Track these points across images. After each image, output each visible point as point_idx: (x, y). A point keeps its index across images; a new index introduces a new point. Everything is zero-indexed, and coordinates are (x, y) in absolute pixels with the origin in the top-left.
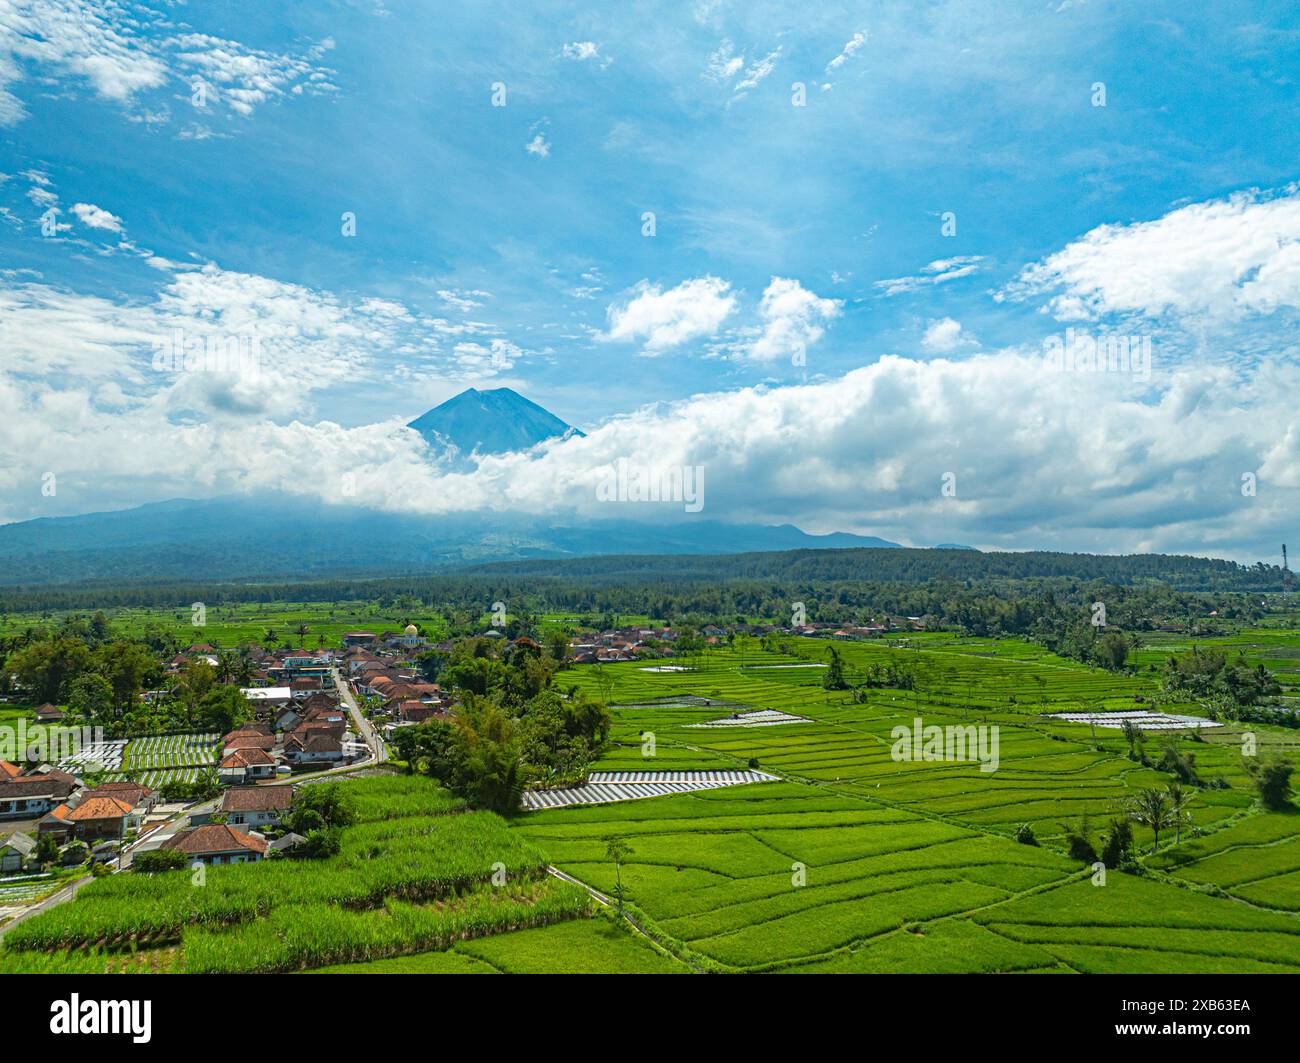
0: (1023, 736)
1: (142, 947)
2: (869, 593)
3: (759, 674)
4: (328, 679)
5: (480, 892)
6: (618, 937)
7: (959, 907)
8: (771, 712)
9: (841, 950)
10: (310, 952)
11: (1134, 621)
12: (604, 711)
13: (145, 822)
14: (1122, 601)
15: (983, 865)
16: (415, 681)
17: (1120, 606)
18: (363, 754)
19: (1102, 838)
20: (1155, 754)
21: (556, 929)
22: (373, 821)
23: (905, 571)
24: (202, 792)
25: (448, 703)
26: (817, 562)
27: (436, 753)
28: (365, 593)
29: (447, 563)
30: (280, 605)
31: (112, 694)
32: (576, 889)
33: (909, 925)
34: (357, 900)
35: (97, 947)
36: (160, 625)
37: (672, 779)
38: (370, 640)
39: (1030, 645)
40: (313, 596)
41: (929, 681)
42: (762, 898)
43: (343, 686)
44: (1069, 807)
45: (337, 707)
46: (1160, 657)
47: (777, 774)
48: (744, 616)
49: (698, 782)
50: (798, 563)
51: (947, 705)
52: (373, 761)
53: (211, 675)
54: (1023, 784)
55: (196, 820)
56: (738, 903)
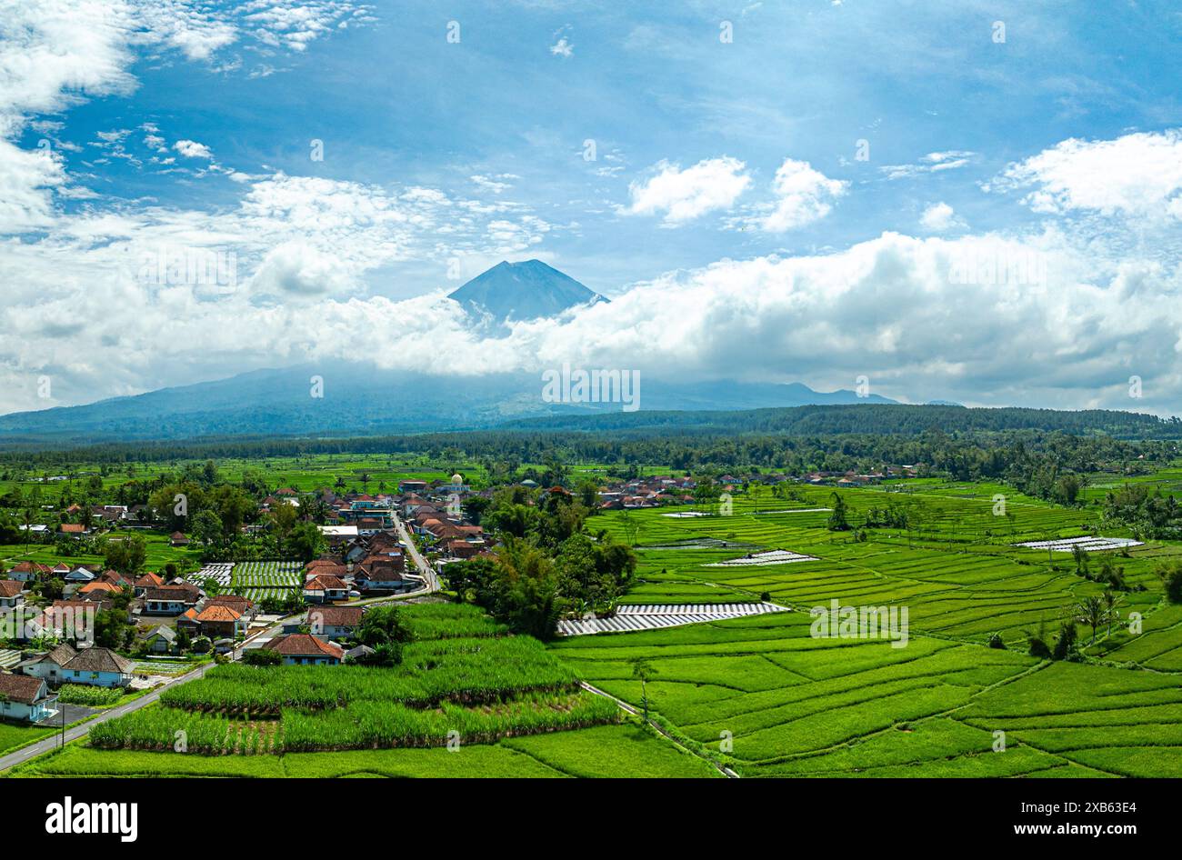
0: (996, 562)
1: (253, 718)
2: (870, 445)
3: (771, 519)
4: (388, 520)
5: (522, 700)
6: (643, 739)
7: (941, 708)
8: (781, 552)
9: (841, 745)
10: (380, 737)
11: (1084, 465)
12: (631, 553)
13: (250, 627)
14: (1075, 448)
15: (959, 671)
16: (461, 524)
17: (1074, 453)
18: (419, 584)
19: (1055, 638)
20: (1095, 569)
21: (590, 732)
22: (428, 639)
23: (902, 424)
24: (291, 608)
25: (491, 544)
26: (824, 417)
27: (481, 586)
28: (416, 446)
29: (486, 419)
30: (347, 456)
31: (222, 527)
32: (607, 701)
33: (899, 724)
34: (417, 701)
35: (221, 713)
36: (253, 472)
37: (692, 611)
38: (422, 487)
39: (1003, 487)
40: (373, 448)
41: (920, 520)
42: (772, 707)
43: (400, 527)
44: (1030, 617)
45: (396, 544)
46: (1102, 493)
47: (786, 605)
48: (757, 466)
49: (715, 613)
50: (806, 418)
51: (935, 540)
52: (428, 590)
53: (294, 514)
54: (996, 601)
55: (288, 629)
56: (751, 712)
